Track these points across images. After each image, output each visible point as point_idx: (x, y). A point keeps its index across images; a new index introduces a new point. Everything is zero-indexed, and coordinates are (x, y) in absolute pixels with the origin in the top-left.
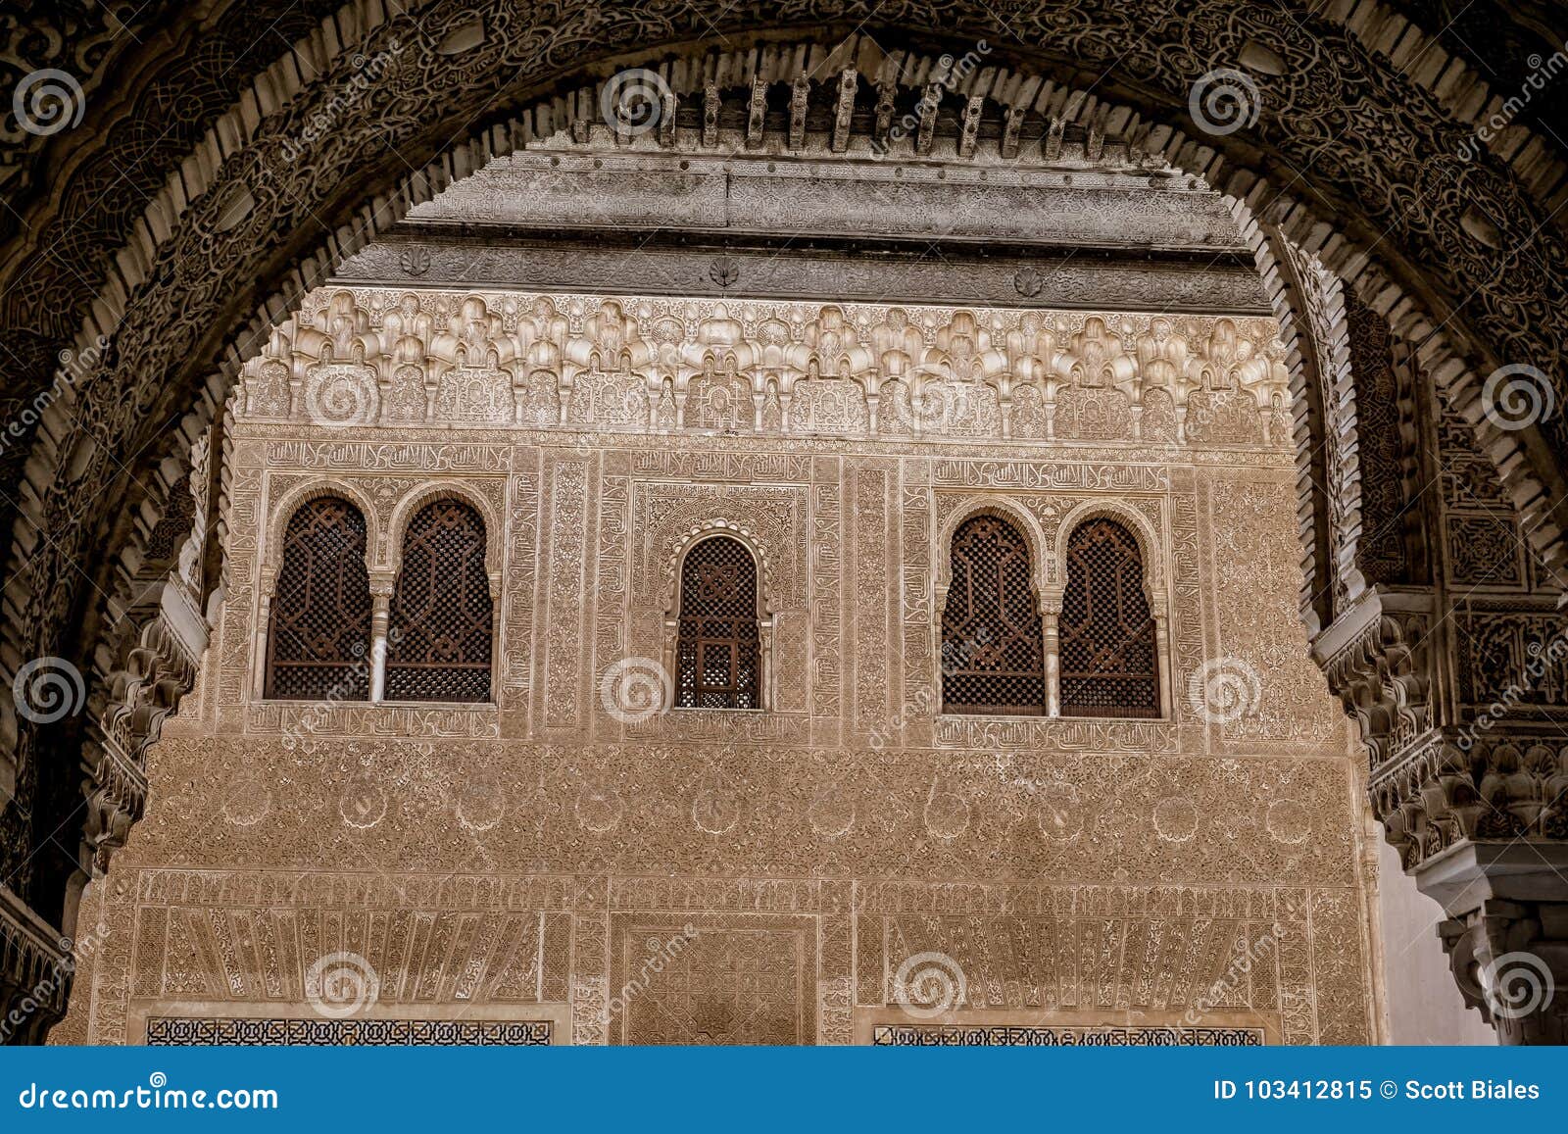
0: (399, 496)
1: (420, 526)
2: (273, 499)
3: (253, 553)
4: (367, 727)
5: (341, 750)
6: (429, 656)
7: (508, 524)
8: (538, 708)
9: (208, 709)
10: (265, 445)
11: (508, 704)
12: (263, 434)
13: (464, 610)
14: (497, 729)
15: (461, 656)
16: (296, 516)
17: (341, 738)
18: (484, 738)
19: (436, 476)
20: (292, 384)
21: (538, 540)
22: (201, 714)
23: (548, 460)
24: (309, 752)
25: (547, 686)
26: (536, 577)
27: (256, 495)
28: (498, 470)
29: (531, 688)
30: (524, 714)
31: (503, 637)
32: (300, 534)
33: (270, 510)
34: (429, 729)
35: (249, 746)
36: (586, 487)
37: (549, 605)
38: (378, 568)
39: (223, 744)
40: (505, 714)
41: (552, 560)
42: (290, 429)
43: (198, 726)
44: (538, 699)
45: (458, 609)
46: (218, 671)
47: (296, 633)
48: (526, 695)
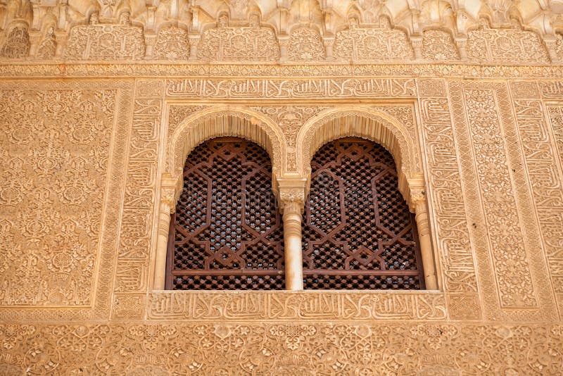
0: (305, 120)
1: (323, 159)
2: (173, 123)
3: (153, 162)
4: (291, 311)
5: (262, 335)
6: (347, 264)
7: (423, 135)
8: (488, 290)
9: (102, 298)
10: (165, 83)
11: (453, 286)
12: (162, 73)
13: (381, 226)
14: (445, 311)
15: (383, 264)
16: (194, 152)
17: (260, 323)
18: (431, 319)
19: (340, 103)
20: (191, 37)
21: (457, 148)
22: (93, 304)
23: (454, 89)
24: (223, 337)
25: (494, 272)
26: (461, 177)
27: (157, 118)
28: (404, 95)
29: (477, 273)
30: (475, 296)
31: (436, 228)
32: (199, 165)
33: (171, 132)
34: (365, 312)
35: (151, 332)
36: (497, 108)
37: (480, 199)
38: (288, 174)
39: (119, 330)
40: (452, 297)
41: (475, 164)
42: (190, 69)
43: (90, 314)
44: (487, 283)
45: (374, 225)
46: (115, 262)
47: (197, 246)
48: (472, 278)
